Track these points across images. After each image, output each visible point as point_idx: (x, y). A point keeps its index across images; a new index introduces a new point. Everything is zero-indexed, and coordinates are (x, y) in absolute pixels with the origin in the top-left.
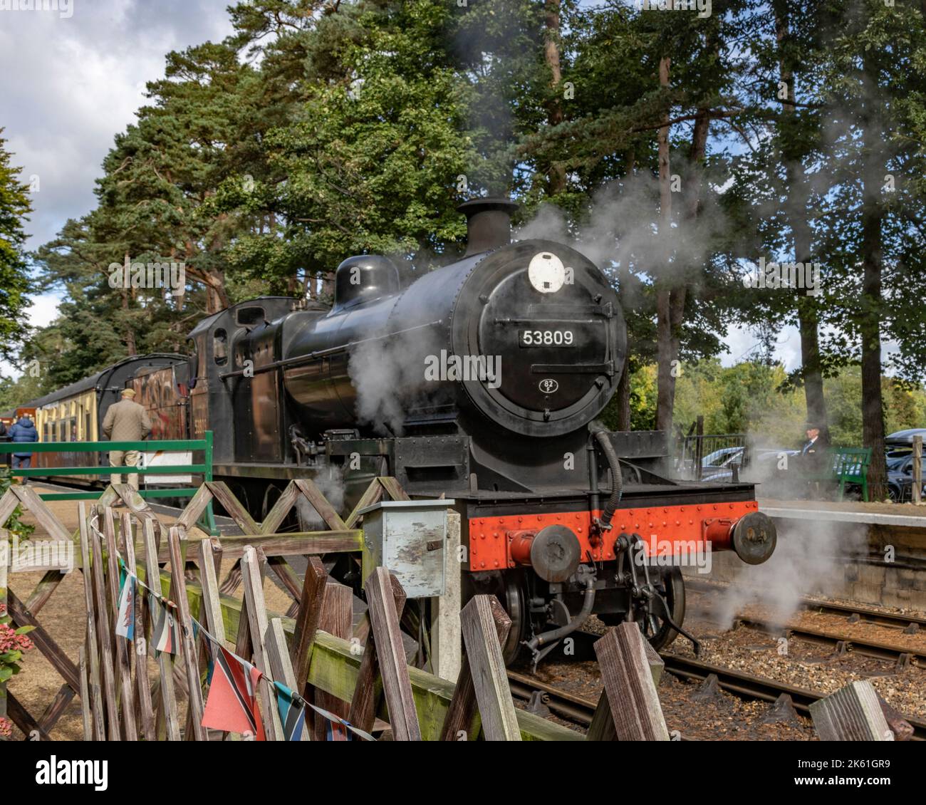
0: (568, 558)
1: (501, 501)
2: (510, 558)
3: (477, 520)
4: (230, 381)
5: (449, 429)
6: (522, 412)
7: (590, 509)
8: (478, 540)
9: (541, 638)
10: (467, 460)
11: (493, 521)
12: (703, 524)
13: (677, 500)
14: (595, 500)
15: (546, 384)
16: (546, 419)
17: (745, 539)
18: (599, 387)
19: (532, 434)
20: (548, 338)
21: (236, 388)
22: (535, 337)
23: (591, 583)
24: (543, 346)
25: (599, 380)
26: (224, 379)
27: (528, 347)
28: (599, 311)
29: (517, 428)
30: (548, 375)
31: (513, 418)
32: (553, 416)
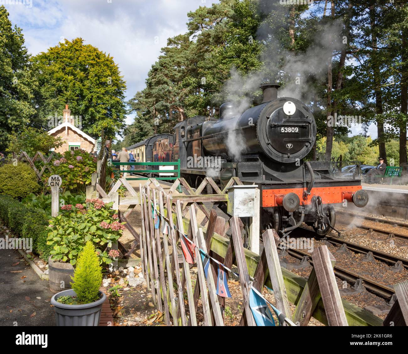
0: (295, 204)
1: (273, 184)
2: (276, 203)
3: (265, 190)
4: (186, 143)
5: (256, 160)
6: (280, 154)
7: (303, 187)
8: (265, 197)
9: (286, 230)
10: (262, 170)
11: (270, 191)
12: (342, 193)
13: (333, 185)
14: (305, 184)
15: (289, 145)
16: (289, 157)
17: (357, 199)
18: (307, 146)
19: (284, 162)
20: (289, 130)
21: (188, 145)
22: (285, 130)
23: (303, 212)
24: (288, 133)
25: (307, 144)
26: (184, 142)
27: (283, 133)
28: (307, 121)
29: (279, 160)
30: (289, 142)
31: (277, 157)
32: (291, 156)
